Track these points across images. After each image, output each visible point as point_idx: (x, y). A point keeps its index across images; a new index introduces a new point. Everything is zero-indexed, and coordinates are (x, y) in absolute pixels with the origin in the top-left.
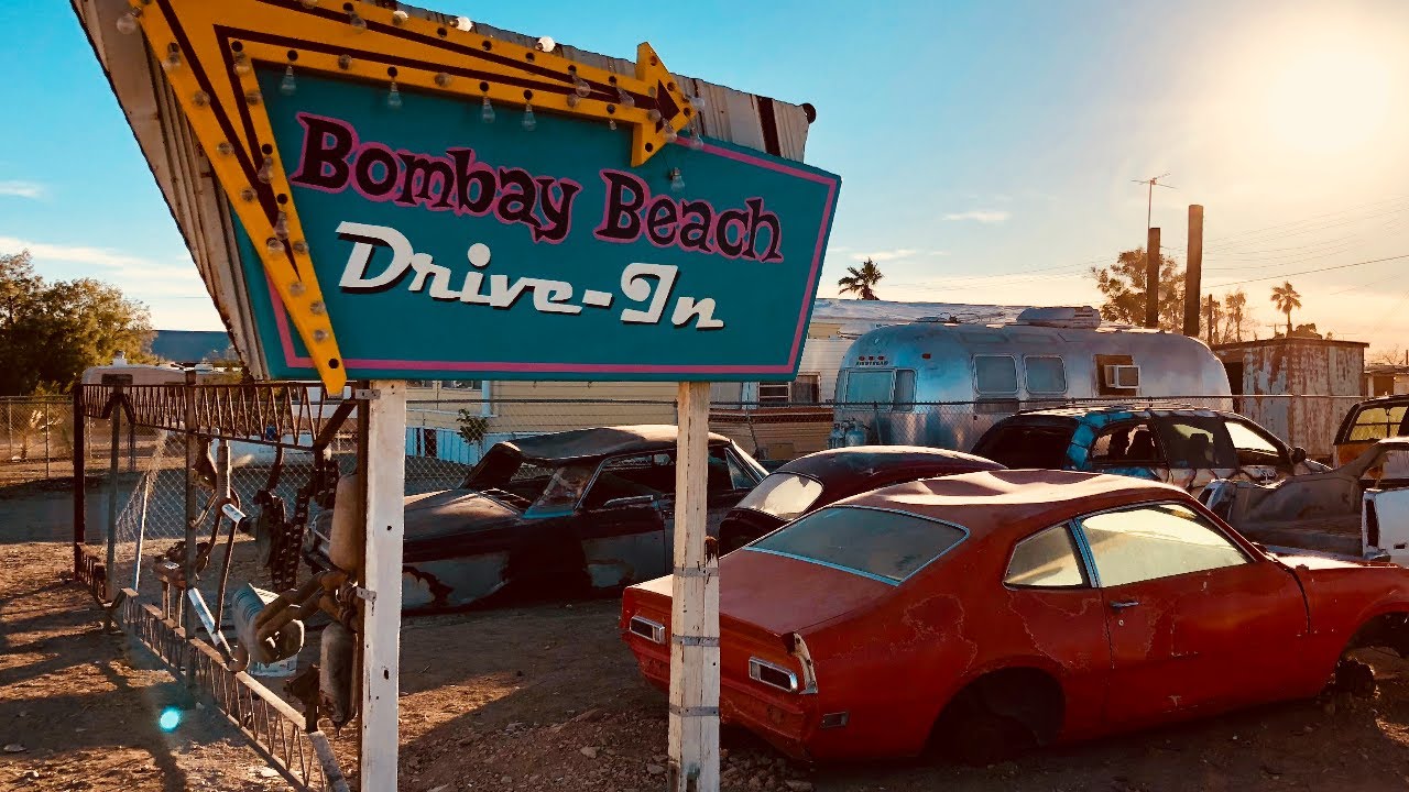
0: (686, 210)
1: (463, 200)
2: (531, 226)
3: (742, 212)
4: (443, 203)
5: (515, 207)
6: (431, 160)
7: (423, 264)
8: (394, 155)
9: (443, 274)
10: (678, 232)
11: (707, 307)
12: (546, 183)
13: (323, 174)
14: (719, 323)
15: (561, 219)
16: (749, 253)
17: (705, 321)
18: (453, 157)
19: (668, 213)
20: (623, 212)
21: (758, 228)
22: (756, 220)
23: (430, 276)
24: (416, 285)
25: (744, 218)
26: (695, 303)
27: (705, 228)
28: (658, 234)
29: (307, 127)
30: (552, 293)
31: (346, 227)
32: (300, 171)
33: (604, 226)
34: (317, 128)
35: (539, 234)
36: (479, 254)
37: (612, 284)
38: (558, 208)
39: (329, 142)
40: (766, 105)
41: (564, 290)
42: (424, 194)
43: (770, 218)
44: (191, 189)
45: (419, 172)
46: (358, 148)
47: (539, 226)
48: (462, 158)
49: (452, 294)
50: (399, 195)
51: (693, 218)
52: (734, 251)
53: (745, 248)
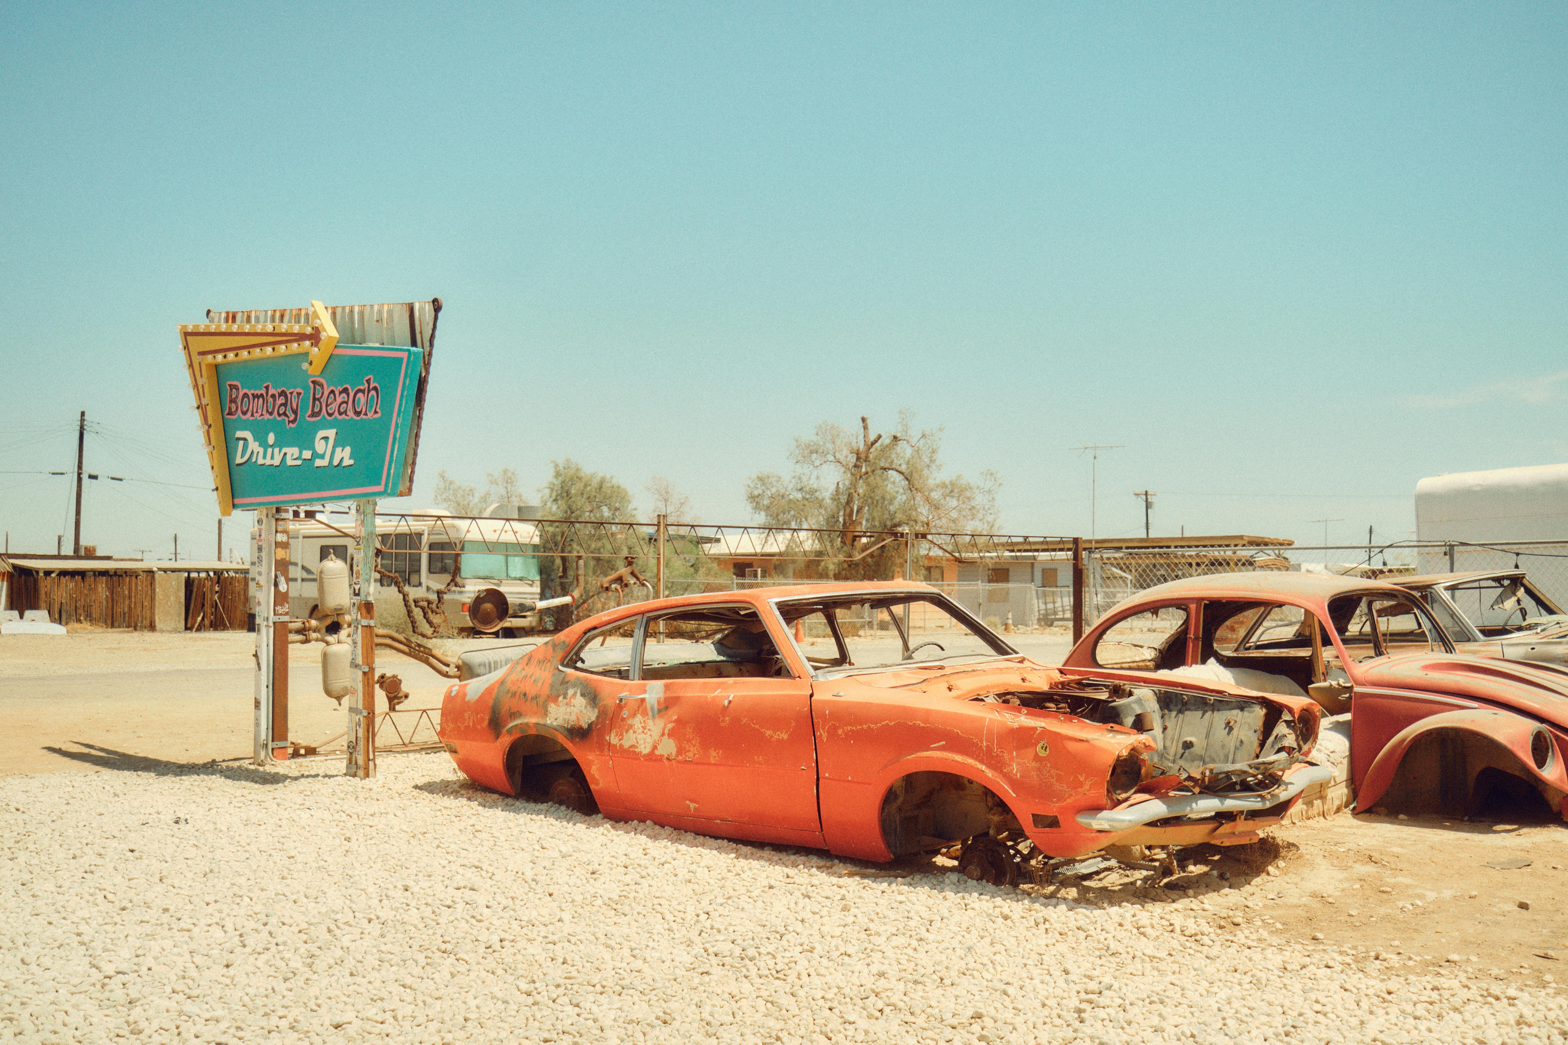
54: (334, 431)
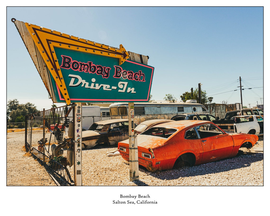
0: (129, 73)
1: (91, 71)
2: (102, 75)
3: (138, 73)
4: (87, 71)
5: (100, 72)
6: (85, 64)
7: (84, 82)
8: (78, 63)
9: (87, 84)
10: (128, 76)
11: (133, 89)
12: (105, 68)
13: (66, 66)
14: (135, 92)
15: (107, 74)
16: (140, 80)
17: (133, 92)
18: (89, 63)
19: (126, 73)
20: (118, 73)
21: (141, 76)
22: (141, 74)
23: (85, 84)
24: (83, 85)
25: (139, 74)
26: (131, 89)
27: (132, 76)
28: (124, 77)
29: (63, 58)
30: (106, 87)
31: (70, 75)
32: (62, 65)
33: (115, 75)
34: (65, 58)
35: (104, 77)
36: (94, 80)
37: (117, 85)
38: (107, 72)
39: (67, 60)
40: (141, 56)
41: (108, 86)
42: (84, 69)
43: (142, 74)
44: (42, 69)
45: (83, 66)
46: (72, 61)
47: (104, 75)
48: (90, 63)
49: (89, 87)
50: (79, 70)
51: (130, 74)
52: (137, 80)
53: (139, 79)
54: (127, 83)
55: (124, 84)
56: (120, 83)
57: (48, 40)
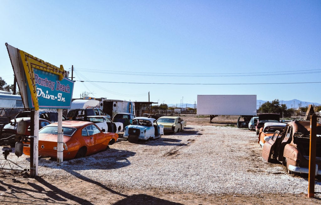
14: (65, 101)
17: (64, 101)
24: (42, 96)
36: (47, 92)
41: (53, 96)
46: (39, 78)
55: (60, 95)
56: (59, 94)
57: (31, 63)
